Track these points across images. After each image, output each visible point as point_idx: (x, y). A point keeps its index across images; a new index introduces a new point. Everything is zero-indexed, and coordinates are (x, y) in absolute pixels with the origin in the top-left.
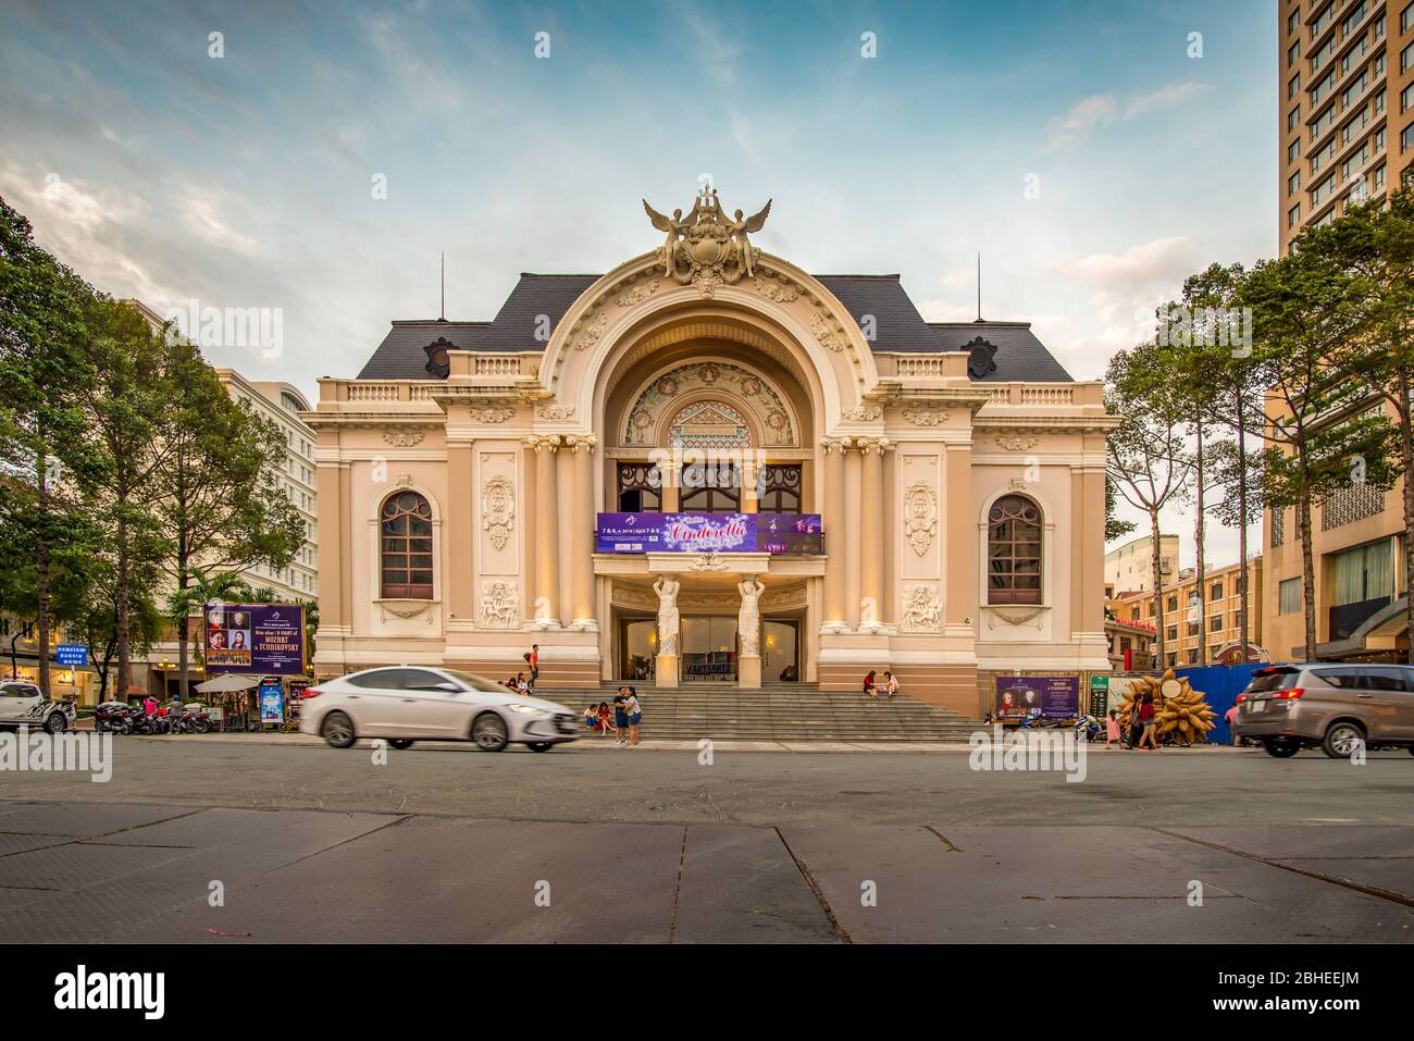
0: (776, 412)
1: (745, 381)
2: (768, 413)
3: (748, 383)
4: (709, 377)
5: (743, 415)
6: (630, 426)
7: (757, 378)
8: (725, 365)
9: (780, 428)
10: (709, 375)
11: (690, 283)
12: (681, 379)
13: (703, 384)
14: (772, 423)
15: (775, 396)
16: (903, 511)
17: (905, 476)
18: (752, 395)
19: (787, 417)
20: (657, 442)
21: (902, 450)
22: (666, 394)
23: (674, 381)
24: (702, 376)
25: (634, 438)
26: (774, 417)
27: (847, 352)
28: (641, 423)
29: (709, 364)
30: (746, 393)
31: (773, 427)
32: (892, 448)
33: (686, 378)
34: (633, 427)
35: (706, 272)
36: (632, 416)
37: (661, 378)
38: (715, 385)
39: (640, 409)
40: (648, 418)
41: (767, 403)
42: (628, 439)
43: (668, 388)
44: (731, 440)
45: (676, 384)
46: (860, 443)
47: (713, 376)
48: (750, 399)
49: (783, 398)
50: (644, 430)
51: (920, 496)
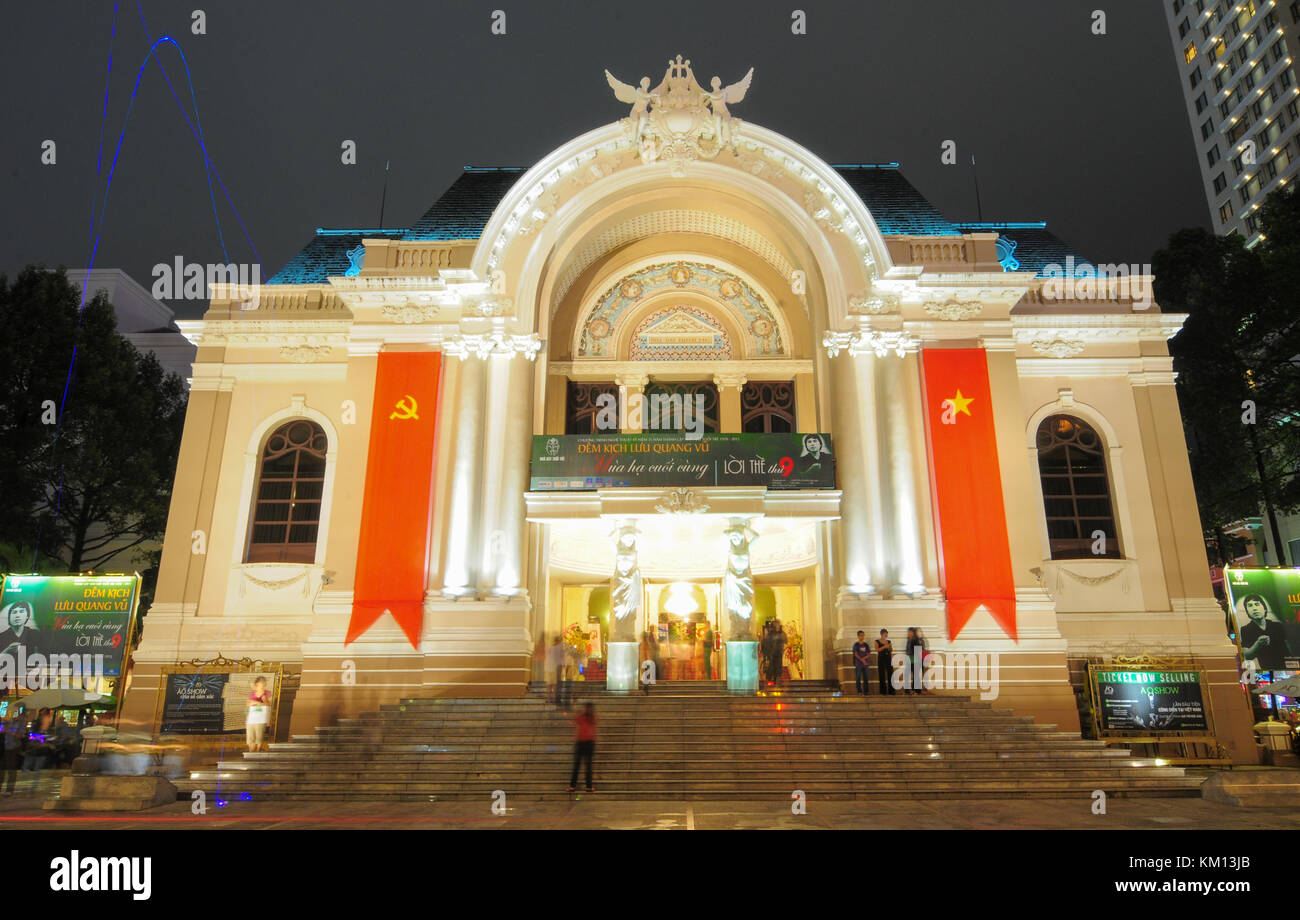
0: (760, 317)
1: (725, 283)
2: (752, 320)
3: (727, 284)
4: (681, 278)
5: (721, 321)
6: (584, 335)
7: (740, 279)
8: (700, 266)
9: (766, 336)
10: (680, 275)
11: (658, 160)
12: (648, 280)
13: (674, 287)
14: (757, 330)
15: (761, 299)
18: (733, 298)
22: (629, 299)
23: (639, 284)
24: (673, 278)
25: (589, 348)
26: (760, 322)
28: (598, 333)
29: (681, 262)
30: (725, 296)
31: (758, 335)
33: (653, 280)
34: (588, 337)
35: (678, 148)
36: (587, 324)
37: (624, 280)
39: (597, 316)
40: (606, 326)
41: (750, 307)
42: (582, 352)
43: (632, 292)
44: (707, 350)
45: (642, 287)
47: (685, 277)
48: (730, 302)
50: (602, 342)
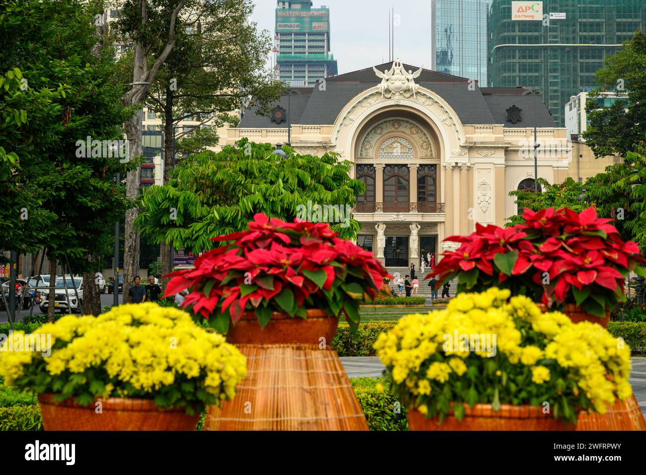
0: (425, 142)
1: (412, 127)
2: (421, 142)
3: (413, 129)
4: (397, 126)
5: (411, 144)
6: (362, 148)
7: (417, 127)
8: (403, 121)
9: (427, 149)
10: (396, 124)
11: (390, 98)
12: (384, 127)
13: (394, 130)
14: (424, 147)
15: (425, 134)
16: (477, 193)
17: (478, 177)
18: (415, 134)
19: (430, 144)
20: (374, 156)
21: (476, 166)
22: (378, 134)
23: (381, 128)
24: (393, 125)
25: (364, 155)
26: (424, 144)
27: (453, 126)
28: (367, 147)
29: (397, 120)
30: (412, 133)
31: (424, 149)
32: (472, 166)
33: (386, 126)
34: (364, 149)
35: (397, 94)
36: (363, 144)
37: (376, 127)
38: (399, 129)
39: (366, 141)
40: (370, 144)
41: (421, 138)
42: (361, 155)
43: (379, 131)
44: (406, 154)
45: (382, 129)
46: (459, 165)
48: (414, 136)
49: (428, 136)
50: (368, 150)
51: (484, 186)
